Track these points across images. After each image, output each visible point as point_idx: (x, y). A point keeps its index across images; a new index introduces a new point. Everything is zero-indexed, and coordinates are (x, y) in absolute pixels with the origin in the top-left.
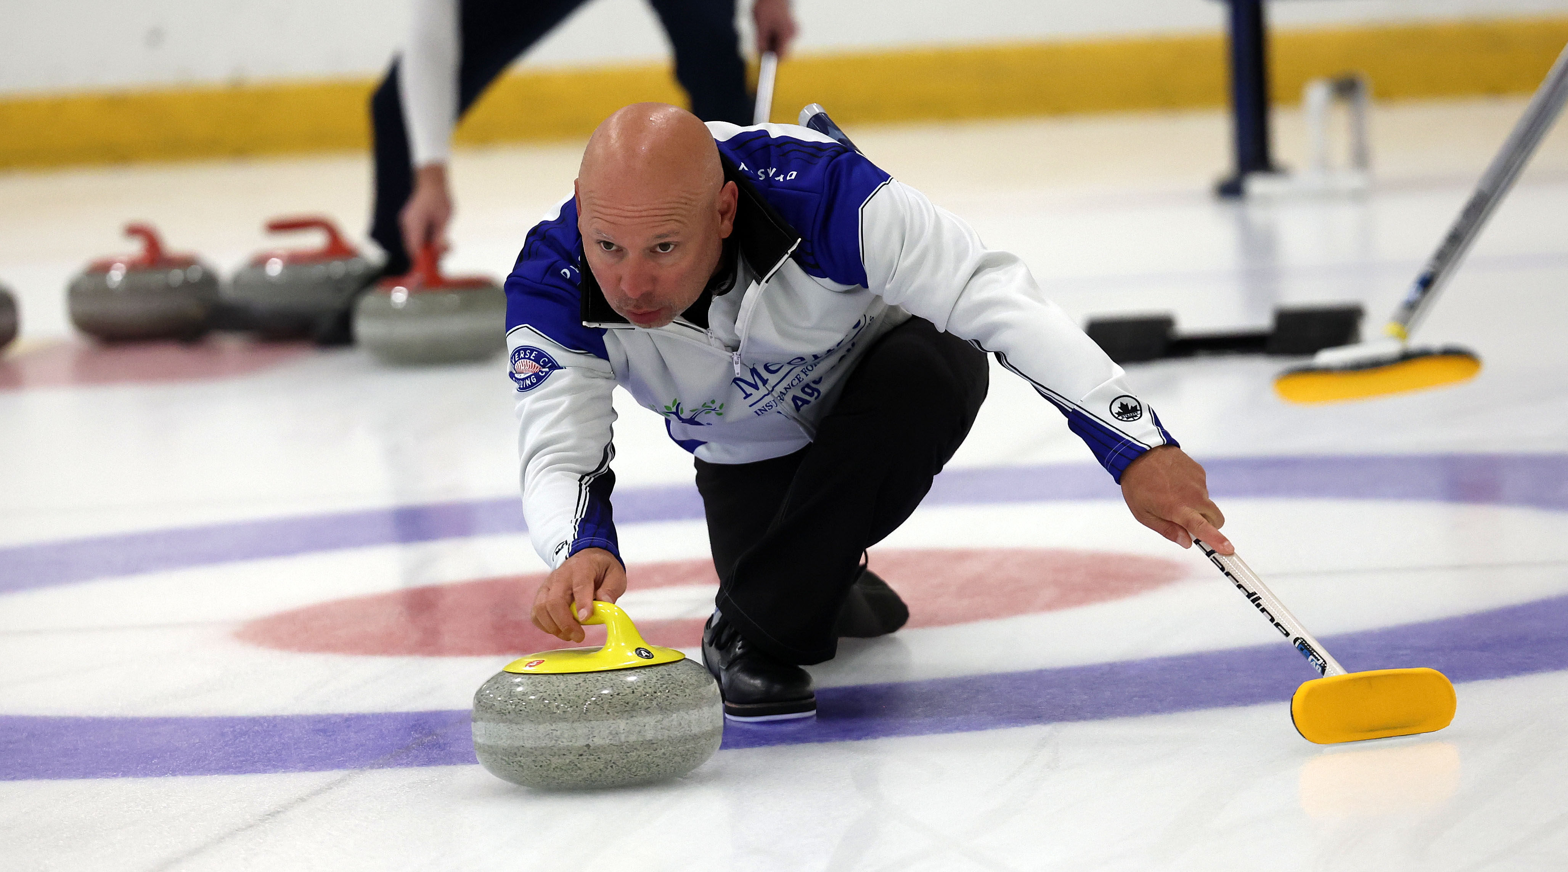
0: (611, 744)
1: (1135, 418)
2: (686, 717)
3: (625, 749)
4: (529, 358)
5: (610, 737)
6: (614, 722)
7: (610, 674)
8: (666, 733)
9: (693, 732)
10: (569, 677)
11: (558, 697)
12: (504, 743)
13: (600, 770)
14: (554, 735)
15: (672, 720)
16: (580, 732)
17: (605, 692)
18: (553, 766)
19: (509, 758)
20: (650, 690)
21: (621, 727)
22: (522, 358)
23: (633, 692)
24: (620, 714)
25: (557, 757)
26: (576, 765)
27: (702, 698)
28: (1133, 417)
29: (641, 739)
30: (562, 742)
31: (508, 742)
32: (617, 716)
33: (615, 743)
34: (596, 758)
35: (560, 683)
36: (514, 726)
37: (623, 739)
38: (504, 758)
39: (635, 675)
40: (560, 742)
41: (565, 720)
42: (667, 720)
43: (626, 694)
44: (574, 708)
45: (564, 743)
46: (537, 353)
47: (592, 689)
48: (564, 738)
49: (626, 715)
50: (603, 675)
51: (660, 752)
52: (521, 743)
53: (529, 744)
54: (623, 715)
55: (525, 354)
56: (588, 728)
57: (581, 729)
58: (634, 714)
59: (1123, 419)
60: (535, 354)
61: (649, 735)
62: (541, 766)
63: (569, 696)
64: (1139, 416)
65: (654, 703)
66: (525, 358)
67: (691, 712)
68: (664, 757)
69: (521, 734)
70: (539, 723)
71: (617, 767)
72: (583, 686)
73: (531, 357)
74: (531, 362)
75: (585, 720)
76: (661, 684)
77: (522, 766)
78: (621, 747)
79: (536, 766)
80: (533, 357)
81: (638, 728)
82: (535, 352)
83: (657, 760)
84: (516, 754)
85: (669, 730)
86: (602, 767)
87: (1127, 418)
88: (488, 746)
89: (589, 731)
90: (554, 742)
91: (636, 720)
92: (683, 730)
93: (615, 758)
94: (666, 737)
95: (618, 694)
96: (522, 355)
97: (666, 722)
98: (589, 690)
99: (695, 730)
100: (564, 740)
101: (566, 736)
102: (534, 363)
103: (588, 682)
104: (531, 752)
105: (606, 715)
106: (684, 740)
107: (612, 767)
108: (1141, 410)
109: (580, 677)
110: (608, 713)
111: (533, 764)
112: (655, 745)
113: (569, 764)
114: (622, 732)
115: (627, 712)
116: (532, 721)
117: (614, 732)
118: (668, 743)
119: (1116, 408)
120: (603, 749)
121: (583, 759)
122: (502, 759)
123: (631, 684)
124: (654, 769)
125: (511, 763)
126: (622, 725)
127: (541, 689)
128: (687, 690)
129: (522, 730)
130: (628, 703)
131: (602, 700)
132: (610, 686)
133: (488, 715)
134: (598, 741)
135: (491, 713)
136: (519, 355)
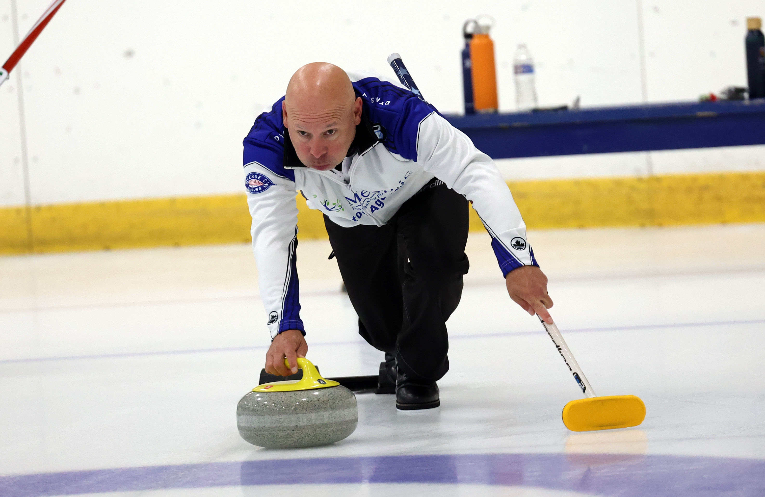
0: (308, 425)
1: (522, 249)
2: (343, 412)
3: (314, 427)
4: (257, 179)
5: (308, 422)
6: (309, 414)
7: (306, 392)
8: (334, 420)
9: (346, 420)
10: (286, 393)
11: (282, 402)
12: (255, 425)
13: (302, 438)
14: (280, 421)
15: (337, 414)
16: (293, 419)
17: (304, 400)
18: (280, 436)
19: (257, 433)
20: (326, 399)
21: (312, 417)
22: (253, 178)
23: (318, 400)
24: (312, 411)
25: (282, 431)
26: (291, 435)
27: (350, 404)
28: (520, 248)
29: (322, 423)
30: (284, 424)
31: (257, 425)
32: (311, 412)
33: (310, 424)
34: (301, 432)
35: (282, 396)
36: (260, 417)
37: (313, 423)
38: (255, 433)
39: (318, 392)
40: (283, 424)
41: (286, 413)
42: (334, 413)
43: (315, 401)
44: (290, 408)
45: (285, 425)
46: (261, 176)
47: (298, 399)
48: (285, 422)
49: (315, 411)
50: (303, 392)
51: (331, 429)
52: (264, 425)
53: (268, 425)
54: (313, 411)
55: (254, 177)
56: (297, 417)
57: (293, 418)
58: (319, 410)
59: (516, 248)
60: (260, 177)
61: (326, 421)
62: (274, 436)
63: (288, 402)
64: (524, 248)
65: (328, 405)
66: (254, 178)
67: (346, 410)
68: (333, 431)
69: (264, 421)
70: (273, 415)
71: (310, 436)
72: (294, 397)
73: (258, 178)
74: (258, 181)
75: (295, 413)
76: (331, 396)
77: (264, 436)
78: (313, 427)
79: (271, 436)
80: (259, 178)
81: (320, 418)
82: (260, 176)
83: (329, 433)
84: (261, 431)
85: (335, 419)
86: (303, 436)
87: (518, 248)
88: (247, 427)
89: (297, 419)
90: (280, 424)
91: (319, 413)
92: (341, 418)
93: (309, 432)
94: (334, 422)
95: (311, 401)
96: (253, 177)
97: (334, 415)
98: (297, 399)
99: (347, 419)
100: (285, 423)
101: (286, 421)
102: (260, 181)
103: (296, 395)
104: (268, 430)
105: (306, 411)
106: (341, 423)
107: (308, 436)
108: (525, 246)
109: (292, 393)
110: (306, 410)
111: (270, 435)
112: (328, 426)
113: (287, 435)
114: (313, 419)
115: (316, 410)
116: (269, 414)
117: (309, 419)
118: (334, 425)
119: (514, 242)
120: (304, 427)
121: (294, 432)
122: (254, 433)
123: (317, 396)
124: (328, 437)
125: (259, 435)
126: (313, 416)
127: (273, 399)
128: (343, 400)
129: (264, 419)
130: (316, 405)
131: (303, 404)
132: (307, 397)
133: (247, 412)
134: (301, 424)
135: (248, 411)
136: (251, 177)
